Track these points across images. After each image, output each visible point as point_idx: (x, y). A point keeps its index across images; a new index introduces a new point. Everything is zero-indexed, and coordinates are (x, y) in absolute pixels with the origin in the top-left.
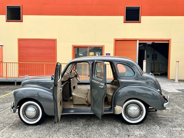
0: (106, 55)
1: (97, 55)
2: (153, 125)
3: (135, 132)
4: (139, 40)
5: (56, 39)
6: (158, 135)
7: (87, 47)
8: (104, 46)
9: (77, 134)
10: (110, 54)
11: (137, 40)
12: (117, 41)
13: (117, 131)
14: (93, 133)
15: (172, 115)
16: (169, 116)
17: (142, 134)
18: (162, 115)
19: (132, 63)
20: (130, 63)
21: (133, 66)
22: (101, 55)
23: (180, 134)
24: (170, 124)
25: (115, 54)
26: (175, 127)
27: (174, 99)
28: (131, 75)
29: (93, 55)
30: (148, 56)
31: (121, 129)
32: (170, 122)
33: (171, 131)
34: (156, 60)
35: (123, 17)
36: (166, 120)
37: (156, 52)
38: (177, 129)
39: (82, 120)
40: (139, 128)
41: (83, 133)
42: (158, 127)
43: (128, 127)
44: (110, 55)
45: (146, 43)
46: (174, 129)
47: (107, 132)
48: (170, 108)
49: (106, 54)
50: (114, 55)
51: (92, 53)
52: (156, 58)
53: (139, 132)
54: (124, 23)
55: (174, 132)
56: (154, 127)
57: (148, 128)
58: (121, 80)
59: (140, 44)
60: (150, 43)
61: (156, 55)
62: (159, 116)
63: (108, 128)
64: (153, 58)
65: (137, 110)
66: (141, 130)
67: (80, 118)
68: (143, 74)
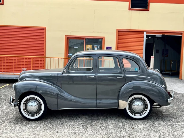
0: (107, 49)
1: (96, 49)
2: (157, 121)
3: (139, 126)
4: (146, 32)
5: (46, 28)
6: (161, 128)
7: (84, 38)
8: (104, 37)
9: (82, 127)
10: (111, 47)
11: (144, 32)
12: (120, 32)
13: (121, 125)
14: (97, 126)
15: (177, 113)
16: (174, 114)
17: (146, 127)
18: (167, 113)
19: (138, 58)
20: (136, 58)
21: (139, 61)
22: (101, 48)
23: (182, 127)
24: (174, 120)
25: (118, 48)
26: (179, 122)
27: (182, 100)
28: (136, 70)
29: (91, 48)
30: (157, 52)
31: (126, 123)
32: (175, 118)
33: (173, 125)
34: (168, 56)
35: (128, 3)
36: (171, 117)
37: (167, 47)
38: (180, 124)
39: (85, 116)
40: (142, 123)
41: (88, 127)
42: (162, 122)
43: (132, 122)
44: (111, 49)
45: (155, 35)
46: (177, 124)
47: (112, 126)
48: (177, 107)
49: (107, 47)
50: (116, 50)
51: (89, 46)
52: (167, 54)
53: (143, 126)
54: (129, 10)
55: (177, 125)
56: (157, 122)
57: (152, 123)
58: (127, 75)
59: (147, 36)
60: (160, 35)
61: (168, 50)
62: (164, 114)
63: (112, 123)
64: (163, 54)
65: (141, 105)
66: (145, 124)
67: (82, 115)
68: (148, 69)
